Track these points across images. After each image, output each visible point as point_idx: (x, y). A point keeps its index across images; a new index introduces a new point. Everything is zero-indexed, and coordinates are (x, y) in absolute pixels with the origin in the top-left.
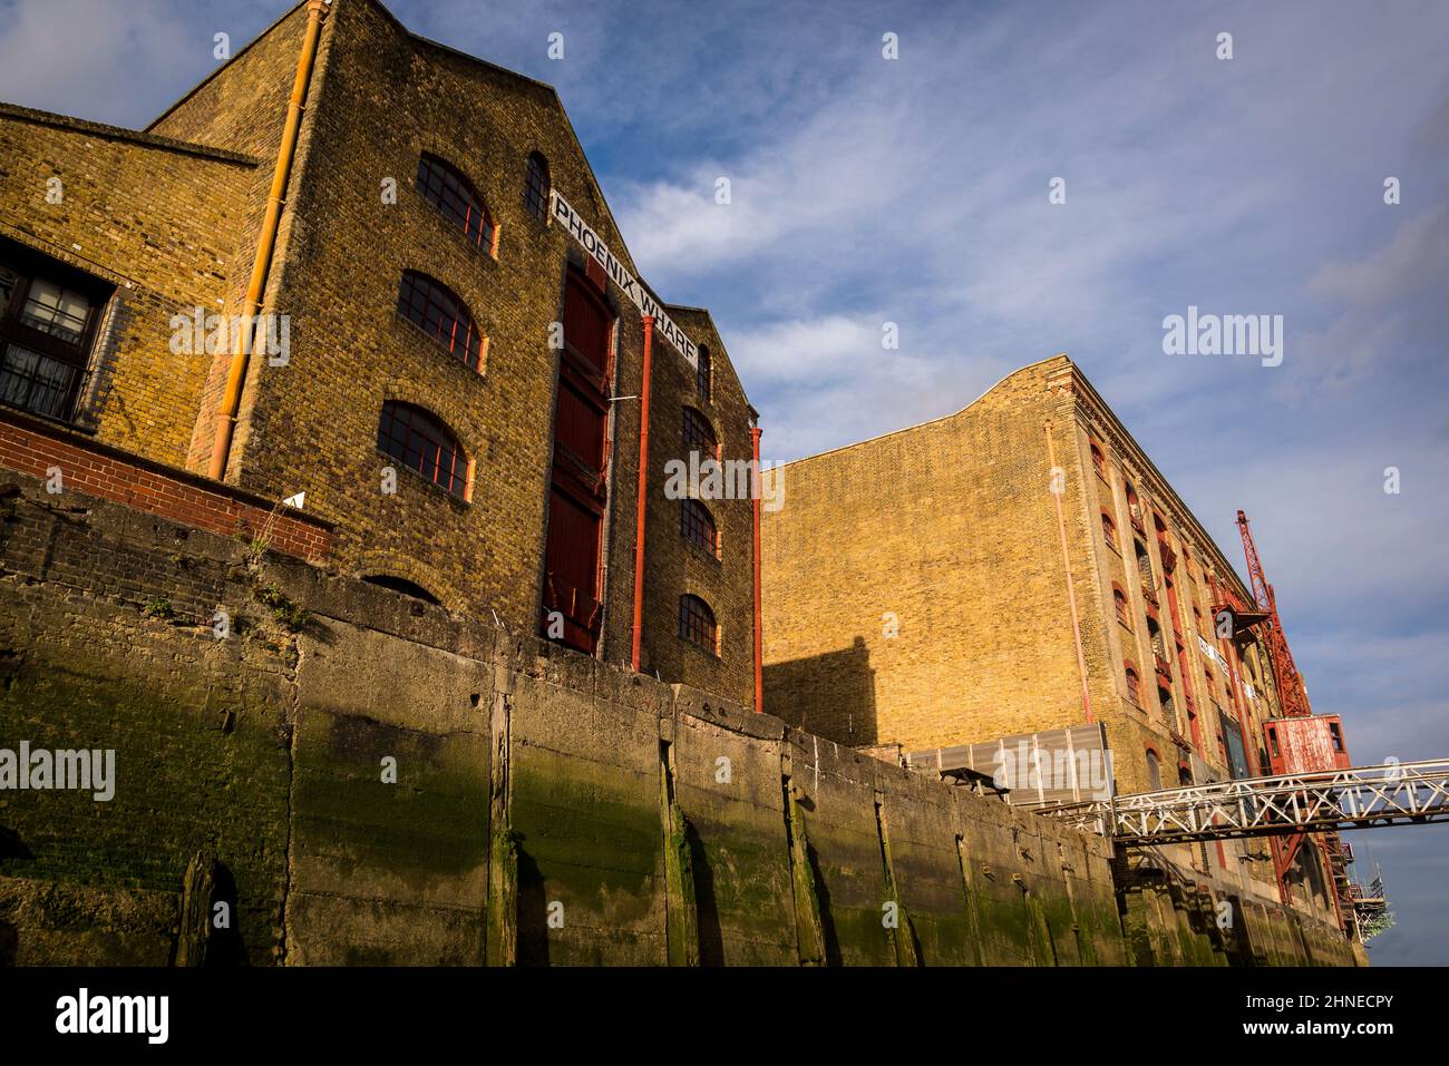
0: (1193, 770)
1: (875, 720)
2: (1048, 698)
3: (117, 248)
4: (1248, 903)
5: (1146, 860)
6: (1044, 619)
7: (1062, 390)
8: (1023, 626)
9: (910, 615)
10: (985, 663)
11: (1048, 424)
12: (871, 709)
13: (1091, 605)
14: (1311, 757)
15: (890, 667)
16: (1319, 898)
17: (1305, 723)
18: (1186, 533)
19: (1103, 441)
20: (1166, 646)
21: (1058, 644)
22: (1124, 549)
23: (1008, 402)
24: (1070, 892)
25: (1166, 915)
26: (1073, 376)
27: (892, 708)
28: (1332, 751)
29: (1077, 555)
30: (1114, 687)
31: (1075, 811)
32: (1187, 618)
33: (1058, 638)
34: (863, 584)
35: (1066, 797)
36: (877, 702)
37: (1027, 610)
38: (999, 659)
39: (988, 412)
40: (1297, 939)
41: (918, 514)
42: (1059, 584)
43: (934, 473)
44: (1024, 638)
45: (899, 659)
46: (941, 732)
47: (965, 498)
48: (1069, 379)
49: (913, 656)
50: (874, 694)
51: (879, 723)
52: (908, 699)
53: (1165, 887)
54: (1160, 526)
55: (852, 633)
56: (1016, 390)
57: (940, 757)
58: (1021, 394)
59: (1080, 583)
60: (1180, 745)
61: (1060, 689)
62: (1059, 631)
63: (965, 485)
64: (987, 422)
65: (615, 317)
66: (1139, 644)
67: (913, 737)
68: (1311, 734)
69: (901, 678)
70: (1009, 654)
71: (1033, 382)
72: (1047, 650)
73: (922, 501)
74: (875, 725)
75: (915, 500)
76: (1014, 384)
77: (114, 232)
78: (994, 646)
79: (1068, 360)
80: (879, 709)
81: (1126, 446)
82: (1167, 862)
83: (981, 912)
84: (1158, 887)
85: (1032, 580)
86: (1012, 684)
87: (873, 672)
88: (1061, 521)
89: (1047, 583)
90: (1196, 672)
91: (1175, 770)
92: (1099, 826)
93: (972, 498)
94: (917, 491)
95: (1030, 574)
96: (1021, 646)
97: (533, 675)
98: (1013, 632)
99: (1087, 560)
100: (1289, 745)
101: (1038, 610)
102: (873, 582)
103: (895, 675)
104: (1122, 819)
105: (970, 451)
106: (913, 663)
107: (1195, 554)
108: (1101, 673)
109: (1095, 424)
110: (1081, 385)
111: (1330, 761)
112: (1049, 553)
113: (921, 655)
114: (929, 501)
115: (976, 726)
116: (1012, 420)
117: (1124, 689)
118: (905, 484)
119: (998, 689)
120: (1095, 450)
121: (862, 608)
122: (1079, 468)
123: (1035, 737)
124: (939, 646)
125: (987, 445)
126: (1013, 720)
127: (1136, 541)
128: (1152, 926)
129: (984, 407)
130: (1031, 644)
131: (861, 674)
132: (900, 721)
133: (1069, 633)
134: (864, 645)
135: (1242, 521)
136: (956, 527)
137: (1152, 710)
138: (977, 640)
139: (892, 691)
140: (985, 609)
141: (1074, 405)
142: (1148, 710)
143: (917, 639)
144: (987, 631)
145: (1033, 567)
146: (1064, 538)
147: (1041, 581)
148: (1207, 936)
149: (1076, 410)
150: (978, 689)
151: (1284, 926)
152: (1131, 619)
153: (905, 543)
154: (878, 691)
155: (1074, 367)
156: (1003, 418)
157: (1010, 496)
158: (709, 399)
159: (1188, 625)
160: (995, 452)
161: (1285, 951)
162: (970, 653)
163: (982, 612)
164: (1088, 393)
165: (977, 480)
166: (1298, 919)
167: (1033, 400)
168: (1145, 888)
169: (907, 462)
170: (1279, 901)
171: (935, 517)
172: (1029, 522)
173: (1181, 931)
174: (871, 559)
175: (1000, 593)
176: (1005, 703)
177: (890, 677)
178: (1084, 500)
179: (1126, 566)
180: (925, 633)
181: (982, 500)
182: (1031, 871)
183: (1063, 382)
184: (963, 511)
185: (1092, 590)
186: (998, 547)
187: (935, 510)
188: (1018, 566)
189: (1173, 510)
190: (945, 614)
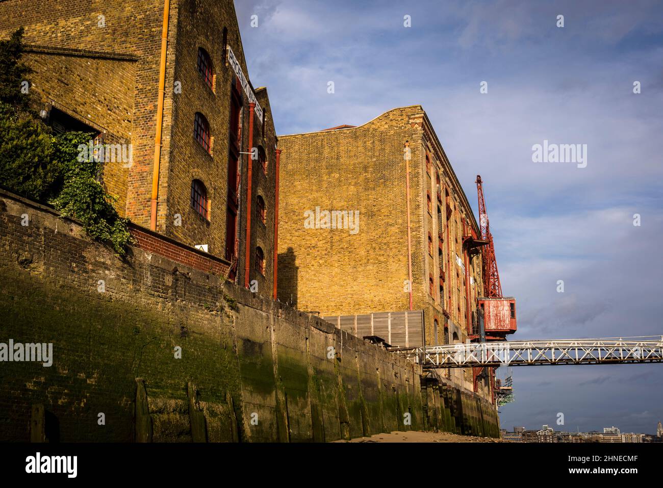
0: (449, 327)
1: (297, 294)
2: (391, 291)
3: (100, 114)
4: (463, 393)
5: (430, 374)
6: (394, 250)
7: (416, 126)
8: (382, 252)
9: (321, 238)
10: (360, 270)
11: (407, 144)
12: (295, 288)
13: (418, 245)
14: (499, 320)
15: (307, 266)
16: (487, 387)
17: (499, 302)
18: (457, 197)
19: (430, 151)
20: (444, 263)
21: (399, 264)
22: (433, 213)
23: (386, 126)
24: (407, 391)
25: (436, 400)
26: (424, 119)
27: (307, 289)
28: (509, 318)
29: (415, 218)
30: (425, 289)
31: (406, 352)
32: (452, 245)
33: (400, 261)
34: (295, 218)
35: (402, 344)
36: (299, 285)
37: (385, 244)
38: (368, 268)
39: (375, 130)
40: (478, 409)
41: (330, 182)
42: (404, 232)
43: (341, 160)
44: (382, 258)
45: (313, 262)
46: (333, 304)
47: (357, 178)
48: (421, 120)
49: (321, 262)
50: (297, 280)
51: (298, 296)
52: (317, 285)
53: (437, 387)
54: (447, 194)
55: (286, 245)
56: (391, 120)
57: (339, 320)
58: (394, 123)
59: (414, 233)
60: (446, 316)
61: (398, 287)
62: (401, 257)
63: (358, 170)
64: (374, 136)
65: (241, 106)
66: (434, 264)
67: (317, 305)
68: (500, 308)
69: (313, 273)
70: (373, 266)
71: (401, 118)
72: (393, 266)
73: (333, 175)
74: (297, 297)
75: (329, 174)
76: (391, 117)
77: (99, 106)
78: (366, 261)
79: (421, 108)
80: (299, 289)
81: (439, 152)
82: (437, 374)
83: (383, 401)
84: (434, 387)
85: (390, 228)
86: (373, 282)
87: (297, 268)
88: (408, 198)
89: (397, 231)
90: (453, 274)
91: (443, 329)
92: (417, 359)
93: (362, 178)
94: (331, 168)
95: (388, 224)
96: (380, 262)
97: (278, 317)
98: (376, 255)
99: (419, 222)
100: (489, 313)
101: (390, 245)
102: (301, 217)
103: (310, 271)
104: (427, 357)
105: (363, 151)
106: (320, 265)
107: (459, 207)
108: (419, 281)
109: (429, 144)
110: (426, 123)
111: (508, 322)
112: (400, 214)
113: (326, 261)
114: (337, 176)
115: (352, 302)
116: (388, 137)
117: (428, 290)
118: (324, 163)
119: (365, 284)
120: (427, 158)
121: (294, 232)
122: (420, 171)
123: (389, 314)
124: (336, 258)
125: (373, 149)
126: (372, 301)
127: (438, 206)
128: (429, 404)
129: (373, 126)
130: (386, 262)
131: (290, 268)
132: (311, 296)
133: (406, 259)
134: (293, 253)
135: (479, 181)
136: (351, 193)
137: (437, 299)
138: (357, 256)
139: (308, 280)
140: (363, 241)
141: (422, 135)
142: (435, 299)
143: (324, 253)
144: (363, 253)
145: (391, 221)
146: (409, 209)
147: (394, 229)
148: (449, 409)
149: (423, 138)
150: (355, 283)
151: (474, 403)
152: (433, 250)
153: (322, 197)
154: (299, 279)
155: (425, 114)
156: (383, 135)
157: (382, 180)
158: (264, 137)
159: (453, 249)
160: (377, 154)
161: (475, 416)
162: (353, 263)
163: (361, 242)
164: (428, 127)
165: (365, 168)
166: (479, 399)
167: (400, 128)
168: (429, 387)
169: (326, 151)
170: (473, 391)
171: (340, 185)
172: (391, 196)
173: (442, 407)
174: (301, 204)
175: (372, 233)
176: (368, 292)
177: (307, 272)
178: (421, 189)
179: (433, 222)
180: (329, 250)
181: (367, 180)
182: (396, 382)
183: (418, 121)
184: (356, 184)
185: (419, 238)
186: (373, 208)
187: (340, 181)
188: (383, 220)
189: (453, 185)
190: (341, 240)
